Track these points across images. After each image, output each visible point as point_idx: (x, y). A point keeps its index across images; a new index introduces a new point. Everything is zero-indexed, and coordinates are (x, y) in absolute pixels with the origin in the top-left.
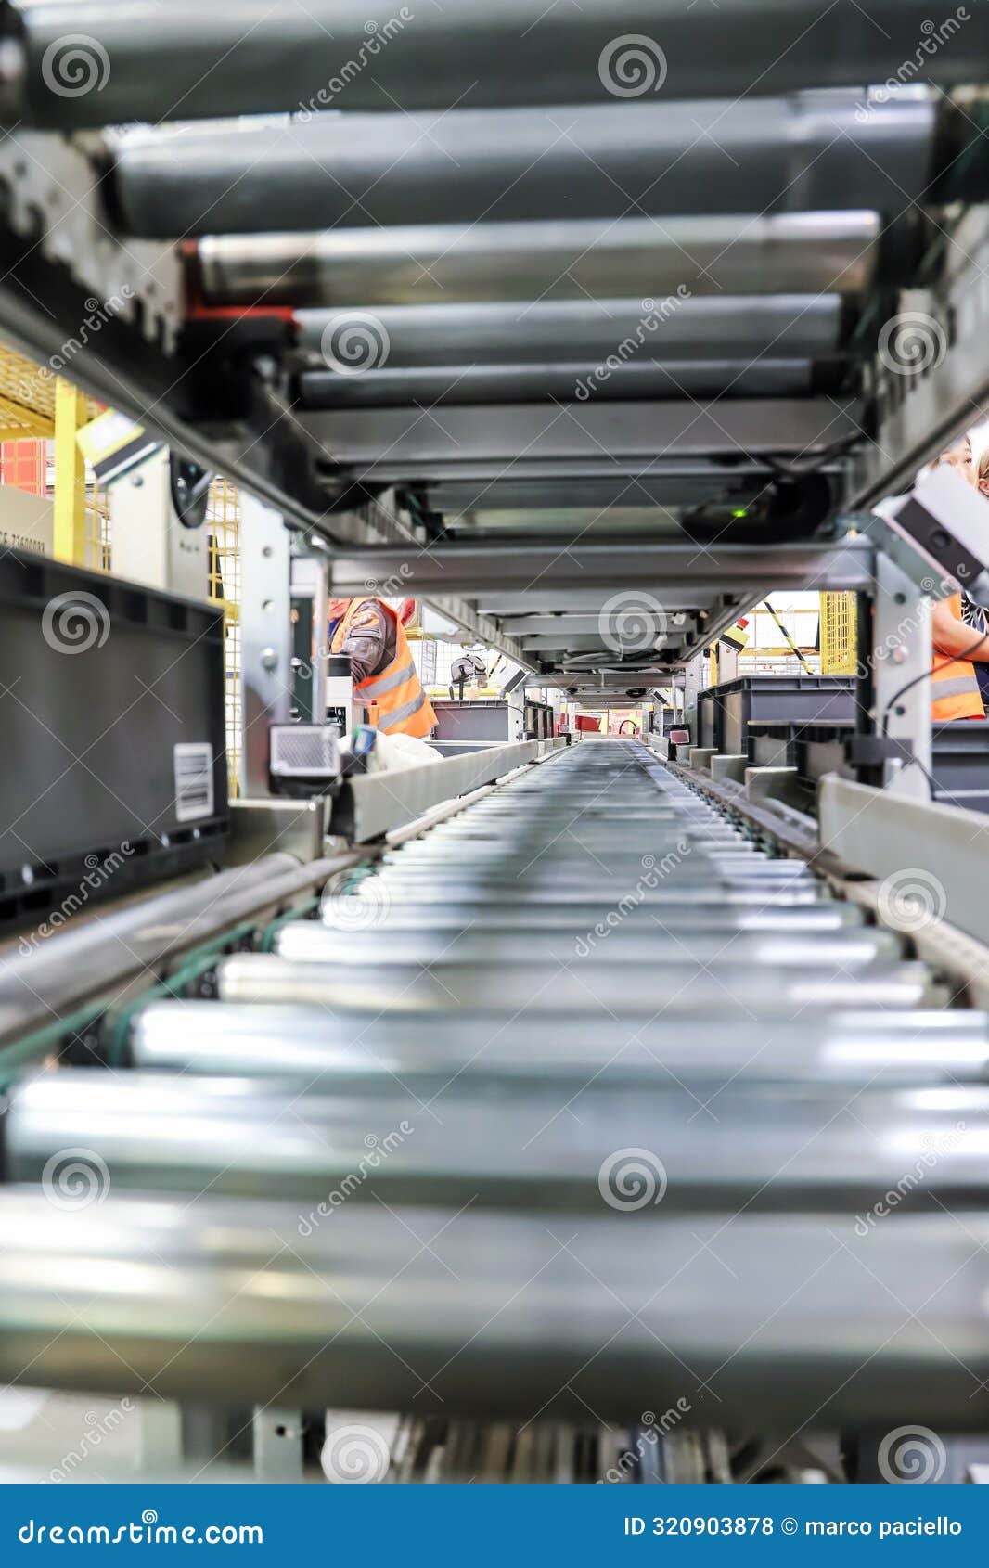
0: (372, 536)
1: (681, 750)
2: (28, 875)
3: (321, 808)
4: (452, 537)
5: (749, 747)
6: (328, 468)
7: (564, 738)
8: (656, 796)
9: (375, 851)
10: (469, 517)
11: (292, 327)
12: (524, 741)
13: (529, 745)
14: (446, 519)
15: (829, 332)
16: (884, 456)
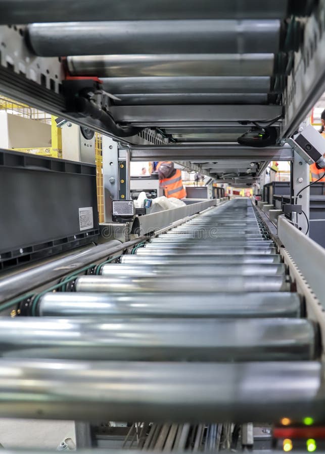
0: (146, 142)
1: (259, 202)
2: (21, 251)
3: (128, 226)
4: (176, 141)
5: (274, 203)
6: (123, 123)
7: (228, 198)
8: (245, 217)
9: (148, 238)
10: (180, 136)
11: (98, 82)
12: (212, 199)
13: (213, 201)
14: (173, 136)
15: (269, 86)
16: (286, 124)
